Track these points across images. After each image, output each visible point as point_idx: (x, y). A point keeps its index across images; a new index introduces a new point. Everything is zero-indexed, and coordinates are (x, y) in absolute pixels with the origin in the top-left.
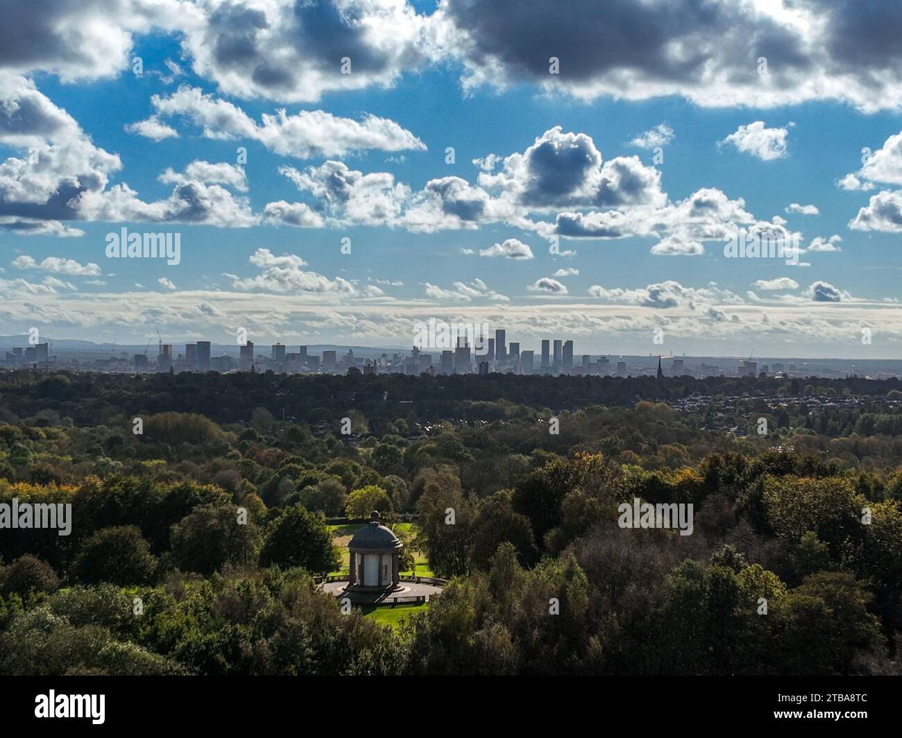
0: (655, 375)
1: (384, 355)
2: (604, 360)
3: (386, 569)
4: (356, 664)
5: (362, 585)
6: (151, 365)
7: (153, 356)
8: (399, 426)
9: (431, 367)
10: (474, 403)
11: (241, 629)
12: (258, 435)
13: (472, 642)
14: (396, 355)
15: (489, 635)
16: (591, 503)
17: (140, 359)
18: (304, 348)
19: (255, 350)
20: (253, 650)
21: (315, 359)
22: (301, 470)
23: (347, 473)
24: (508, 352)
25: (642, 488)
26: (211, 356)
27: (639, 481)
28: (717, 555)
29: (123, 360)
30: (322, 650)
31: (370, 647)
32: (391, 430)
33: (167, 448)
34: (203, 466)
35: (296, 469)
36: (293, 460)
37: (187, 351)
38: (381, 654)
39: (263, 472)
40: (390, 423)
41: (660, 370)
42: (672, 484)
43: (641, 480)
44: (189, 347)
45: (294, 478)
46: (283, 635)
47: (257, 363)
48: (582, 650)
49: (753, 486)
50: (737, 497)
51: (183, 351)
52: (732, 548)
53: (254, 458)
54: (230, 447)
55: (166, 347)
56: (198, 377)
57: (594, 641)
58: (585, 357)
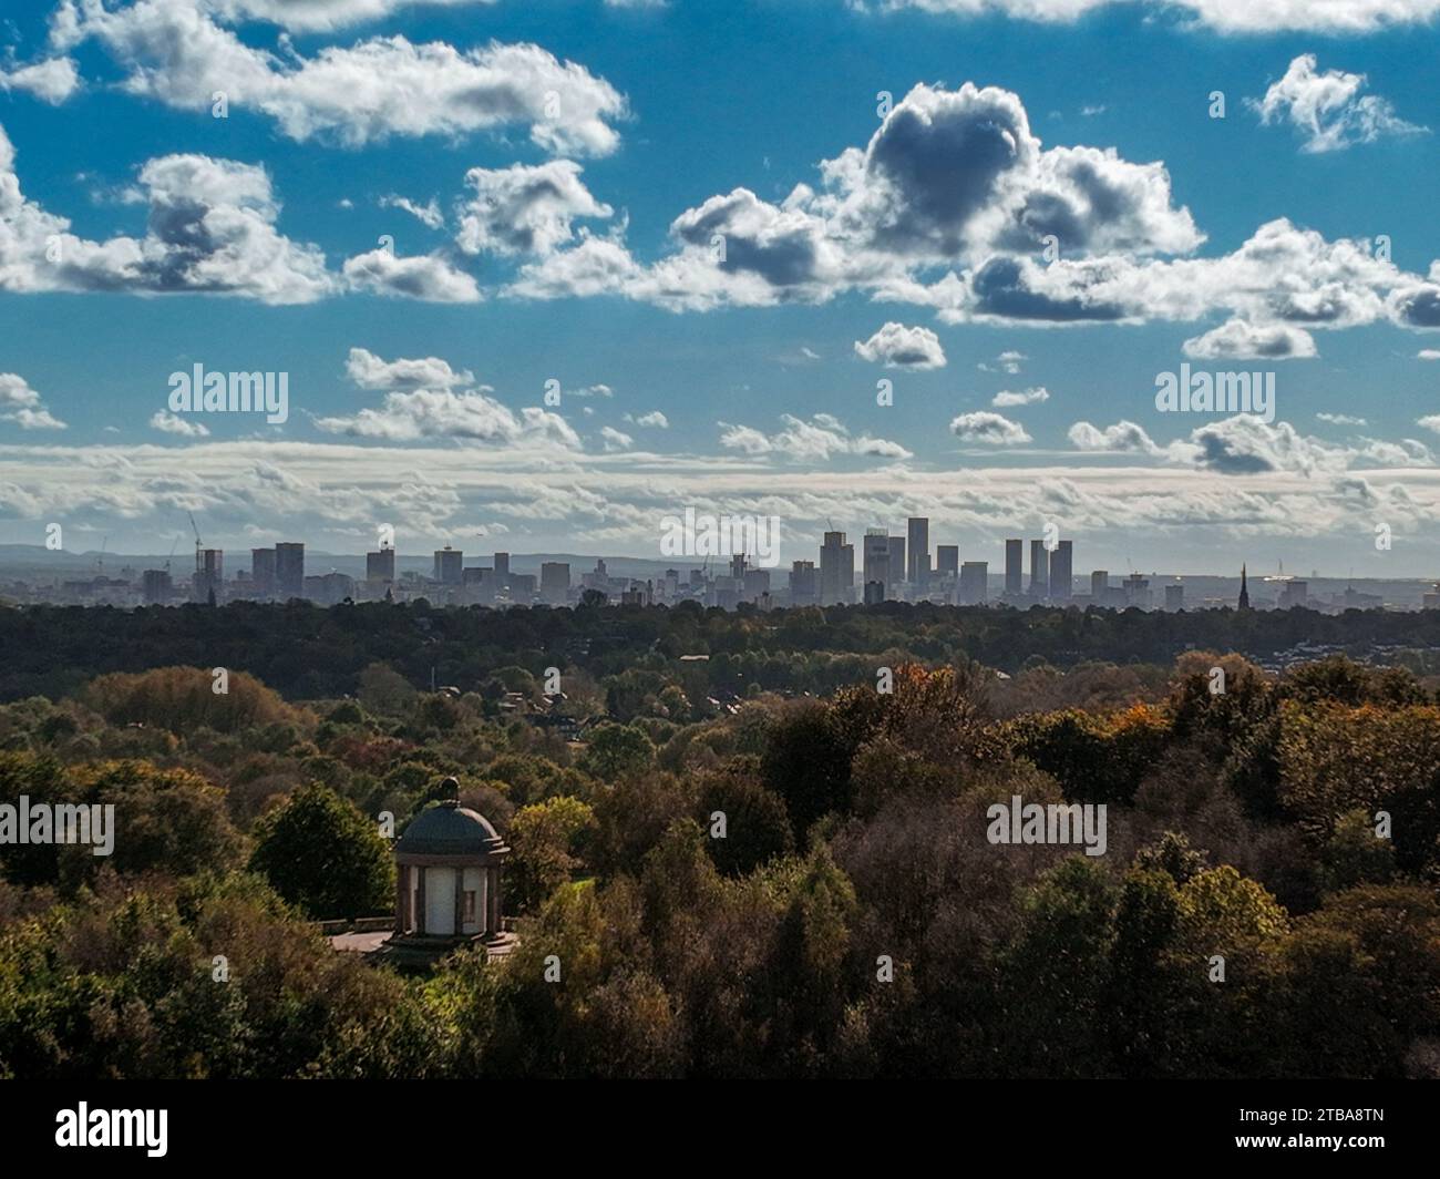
0: (1235, 606)
1: (672, 573)
2: (1137, 582)
3: (473, 899)
4: (333, 1054)
5: (421, 933)
6: (177, 592)
7: (182, 576)
8: (670, 701)
9: (766, 594)
10: (835, 658)
11: (99, 983)
12: (365, 716)
13: (582, 1010)
14: (698, 572)
15: (624, 996)
16: (910, 762)
17: (156, 579)
18: (502, 559)
19: (396, 564)
20: (119, 1024)
21: (526, 581)
22: (431, 774)
23: (520, 776)
24: (934, 566)
25: (1041, 742)
26: (306, 574)
27: (1037, 729)
28: (1148, 854)
29: (119, 583)
30: (271, 1031)
31: (364, 1019)
32: (652, 708)
33: (166, 740)
34: (229, 769)
35: (420, 773)
36: (416, 757)
37: (254, 567)
38: (384, 1031)
39: (356, 782)
40: (649, 695)
41: (1244, 596)
42: (1104, 735)
43: (1042, 728)
44: (259, 555)
45: (412, 788)
46: (191, 997)
47: (401, 588)
48: (829, 1033)
49: (1262, 730)
50: (1230, 753)
51: (248, 567)
52: (1181, 840)
53: (345, 757)
54: (298, 735)
55: (210, 554)
56: (267, 611)
57: (853, 1013)
58: (1099, 576)
